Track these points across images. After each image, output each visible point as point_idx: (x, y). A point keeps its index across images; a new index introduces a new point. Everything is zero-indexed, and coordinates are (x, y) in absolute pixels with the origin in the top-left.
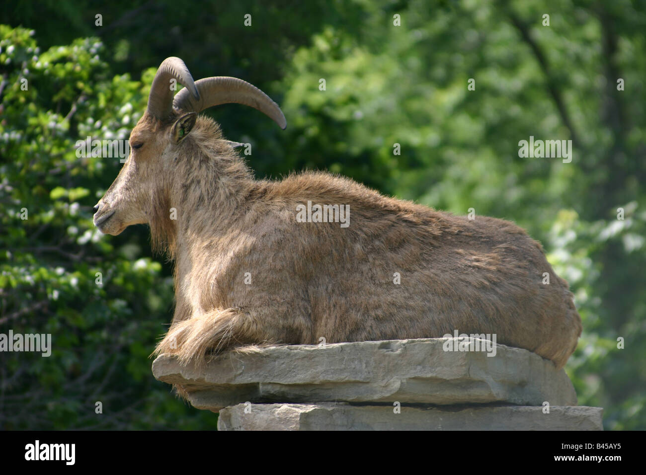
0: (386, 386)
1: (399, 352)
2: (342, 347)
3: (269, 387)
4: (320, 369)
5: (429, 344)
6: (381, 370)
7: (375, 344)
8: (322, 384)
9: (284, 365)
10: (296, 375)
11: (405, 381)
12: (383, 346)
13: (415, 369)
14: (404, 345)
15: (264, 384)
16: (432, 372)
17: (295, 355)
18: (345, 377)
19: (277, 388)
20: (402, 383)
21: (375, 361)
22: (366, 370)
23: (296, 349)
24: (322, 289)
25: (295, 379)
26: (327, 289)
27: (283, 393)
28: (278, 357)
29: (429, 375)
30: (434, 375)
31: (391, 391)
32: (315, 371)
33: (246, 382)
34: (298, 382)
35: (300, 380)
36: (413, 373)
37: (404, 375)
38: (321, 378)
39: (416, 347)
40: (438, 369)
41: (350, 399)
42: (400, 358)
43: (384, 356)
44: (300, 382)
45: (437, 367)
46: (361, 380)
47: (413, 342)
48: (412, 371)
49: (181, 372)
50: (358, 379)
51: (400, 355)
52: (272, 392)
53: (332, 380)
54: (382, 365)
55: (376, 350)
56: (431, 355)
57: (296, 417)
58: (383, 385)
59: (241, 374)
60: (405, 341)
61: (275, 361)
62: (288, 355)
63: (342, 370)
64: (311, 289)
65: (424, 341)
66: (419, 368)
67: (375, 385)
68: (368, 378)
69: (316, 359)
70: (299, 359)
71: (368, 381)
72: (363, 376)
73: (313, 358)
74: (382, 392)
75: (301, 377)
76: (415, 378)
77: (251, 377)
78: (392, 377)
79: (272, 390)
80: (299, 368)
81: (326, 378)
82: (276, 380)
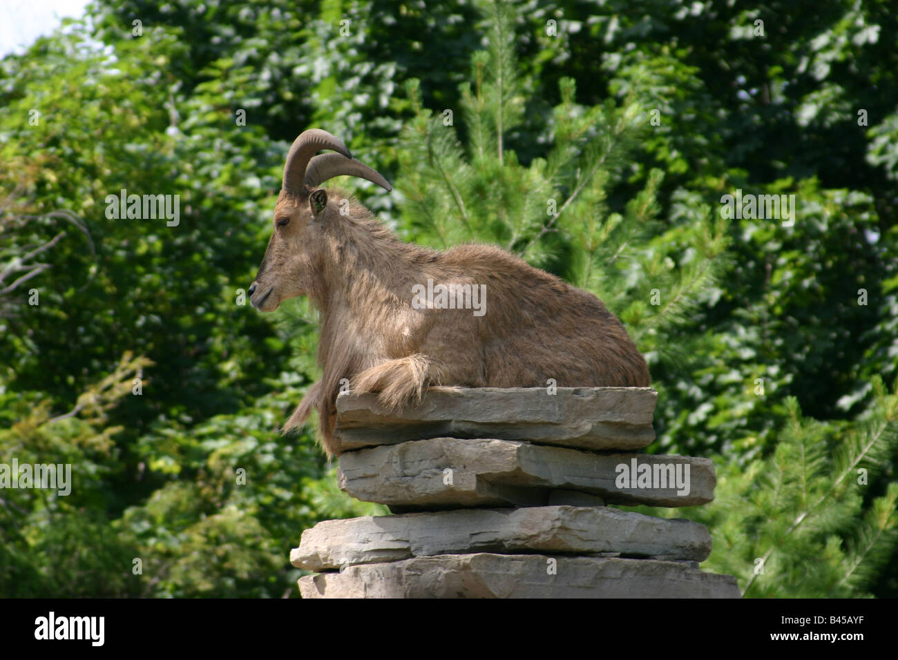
0: (576, 429)
1: (590, 398)
2: (538, 391)
3: (461, 425)
4: (517, 410)
5: (619, 392)
6: (573, 413)
7: (570, 390)
8: (517, 423)
9: (478, 406)
10: (491, 414)
11: (595, 424)
12: (576, 392)
13: (605, 414)
14: (596, 391)
15: (457, 422)
16: (621, 417)
17: (491, 396)
18: (541, 418)
19: (469, 426)
20: (593, 426)
21: (568, 405)
22: (559, 413)
23: (491, 391)
24: (496, 349)
25: (490, 418)
26: (500, 349)
27: (473, 430)
28: (472, 398)
29: (618, 420)
30: (622, 420)
31: (581, 433)
32: (512, 411)
33: (438, 419)
34: (494, 421)
35: (495, 419)
36: (602, 418)
37: (594, 419)
38: (519, 418)
39: (608, 394)
40: (627, 414)
41: (537, 439)
42: (592, 403)
43: (577, 401)
44: (496, 421)
45: (625, 413)
46: (555, 421)
47: (604, 389)
48: (601, 416)
49: (370, 408)
50: (551, 421)
51: (592, 401)
52: (463, 429)
53: (528, 420)
54: (574, 409)
55: (570, 395)
56: (621, 402)
57: (513, 450)
58: (574, 427)
59: (433, 411)
60: (597, 388)
61: (469, 401)
62: (484, 396)
63: (538, 412)
64: (487, 349)
65: (615, 389)
66: (609, 413)
67: (565, 427)
68: (560, 420)
69: (512, 401)
70: (494, 400)
71: (559, 422)
72: (556, 418)
73: (509, 400)
74: (571, 433)
75: (496, 417)
76: (603, 423)
77: (444, 414)
78: (582, 420)
79: (463, 427)
80: (495, 408)
81: (522, 418)
82: (470, 419)
